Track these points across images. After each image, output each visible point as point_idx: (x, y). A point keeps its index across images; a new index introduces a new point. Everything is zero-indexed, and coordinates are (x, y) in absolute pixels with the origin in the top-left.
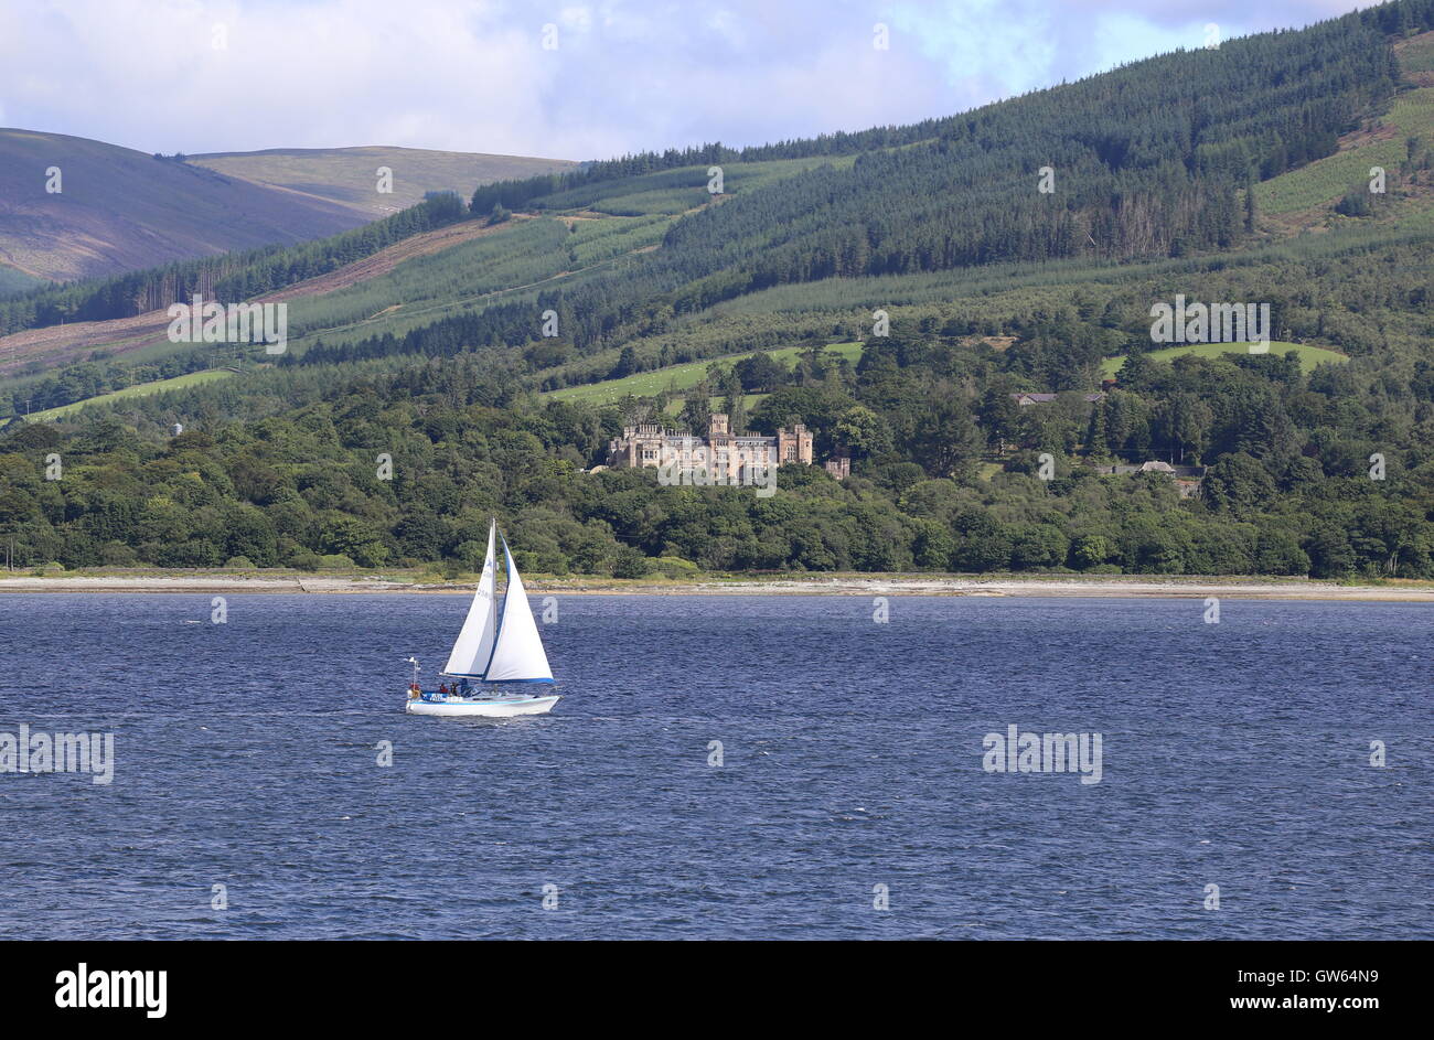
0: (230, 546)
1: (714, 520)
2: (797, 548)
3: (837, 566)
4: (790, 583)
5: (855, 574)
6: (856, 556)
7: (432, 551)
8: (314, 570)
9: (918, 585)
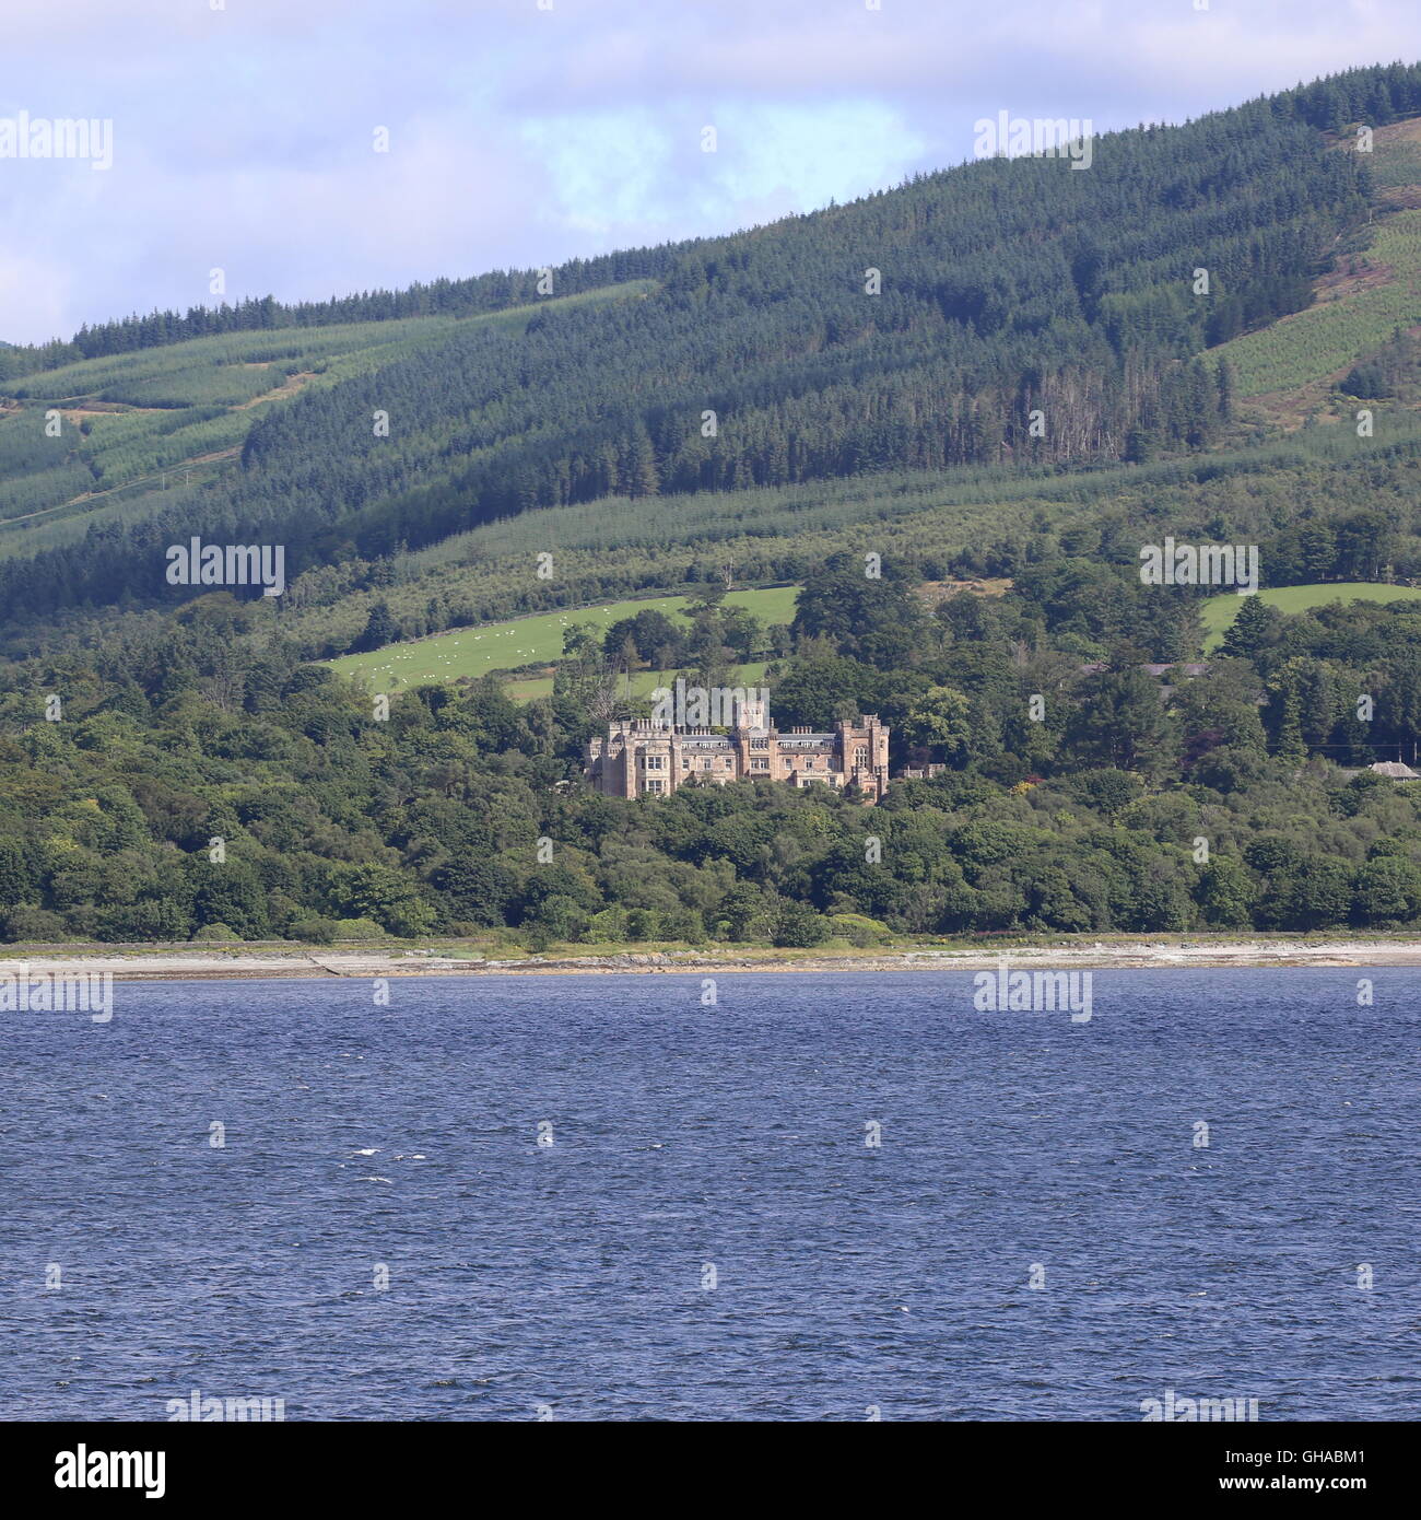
0: (198, 908)
1: (900, 857)
2: (1035, 897)
3: (1094, 925)
4: (1034, 950)
5: (1125, 936)
6: (1118, 908)
7: (491, 911)
8: (327, 942)
9: (1220, 951)
